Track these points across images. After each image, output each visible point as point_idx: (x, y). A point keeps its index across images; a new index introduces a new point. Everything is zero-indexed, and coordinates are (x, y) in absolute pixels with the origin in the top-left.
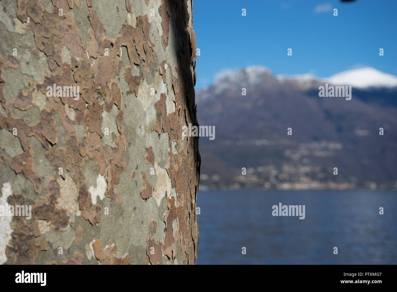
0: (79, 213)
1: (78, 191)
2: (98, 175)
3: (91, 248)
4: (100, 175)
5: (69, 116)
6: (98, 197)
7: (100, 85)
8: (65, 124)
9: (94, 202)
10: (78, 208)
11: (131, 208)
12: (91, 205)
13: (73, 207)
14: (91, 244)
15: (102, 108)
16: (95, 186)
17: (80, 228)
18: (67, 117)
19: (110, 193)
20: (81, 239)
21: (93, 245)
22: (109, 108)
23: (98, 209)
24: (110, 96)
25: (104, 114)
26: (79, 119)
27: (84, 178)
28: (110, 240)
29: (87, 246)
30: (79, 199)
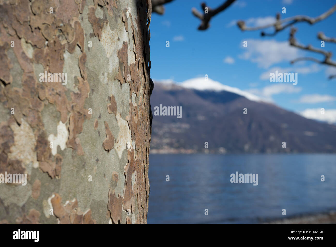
0: (36, 165)
1: (35, 139)
2: (59, 122)
3: (50, 204)
4: (61, 123)
5: (26, 52)
6: (59, 147)
7: (62, 22)
8: (21, 61)
9: (54, 152)
10: (35, 158)
11: (93, 160)
12: (51, 155)
13: (29, 157)
14: (50, 199)
15: (64, 48)
16: (56, 134)
17: (37, 182)
18: (23, 53)
19: (71, 143)
20: (39, 194)
21: (52, 201)
22: (71, 50)
23: (58, 160)
24: (73, 35)
25: (66, 55)
26: (38, 58)
27: (43, 125)
28: (71, 195)
29: (44, 202)
30: (37, 148)
